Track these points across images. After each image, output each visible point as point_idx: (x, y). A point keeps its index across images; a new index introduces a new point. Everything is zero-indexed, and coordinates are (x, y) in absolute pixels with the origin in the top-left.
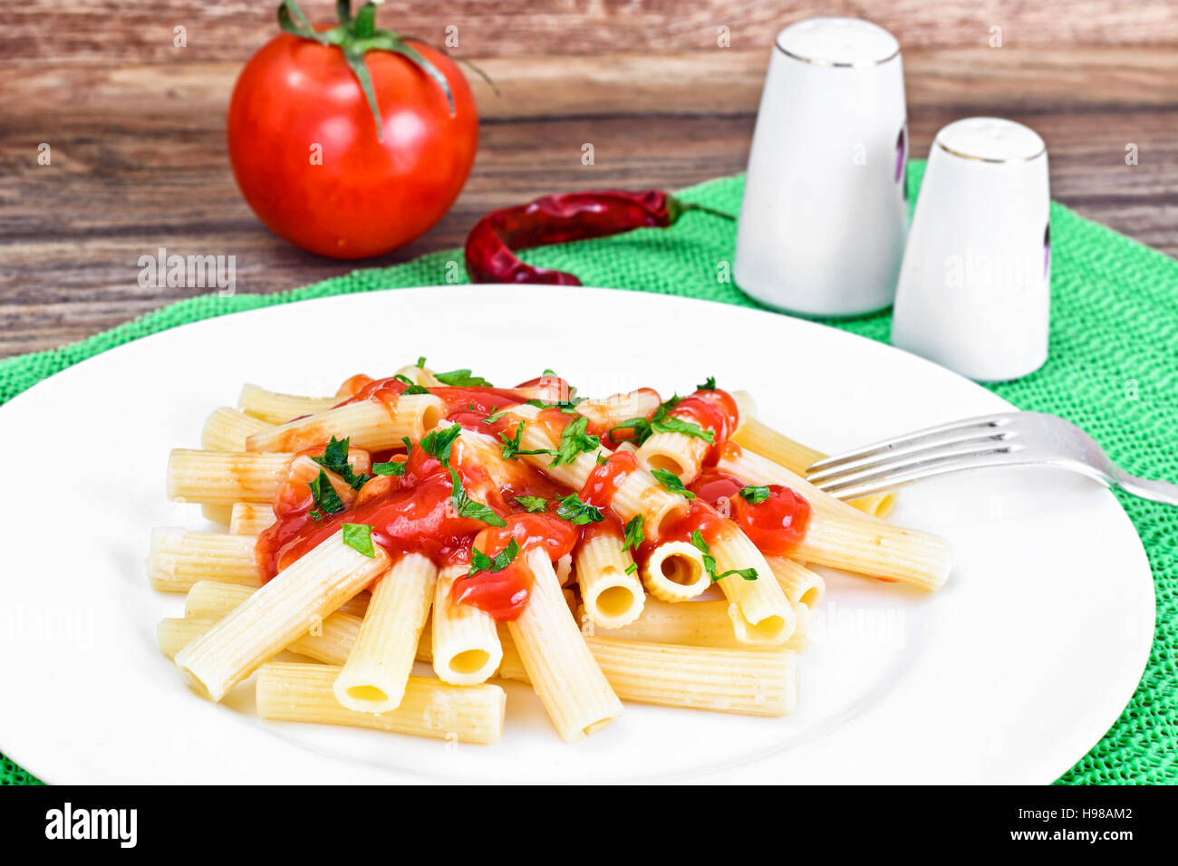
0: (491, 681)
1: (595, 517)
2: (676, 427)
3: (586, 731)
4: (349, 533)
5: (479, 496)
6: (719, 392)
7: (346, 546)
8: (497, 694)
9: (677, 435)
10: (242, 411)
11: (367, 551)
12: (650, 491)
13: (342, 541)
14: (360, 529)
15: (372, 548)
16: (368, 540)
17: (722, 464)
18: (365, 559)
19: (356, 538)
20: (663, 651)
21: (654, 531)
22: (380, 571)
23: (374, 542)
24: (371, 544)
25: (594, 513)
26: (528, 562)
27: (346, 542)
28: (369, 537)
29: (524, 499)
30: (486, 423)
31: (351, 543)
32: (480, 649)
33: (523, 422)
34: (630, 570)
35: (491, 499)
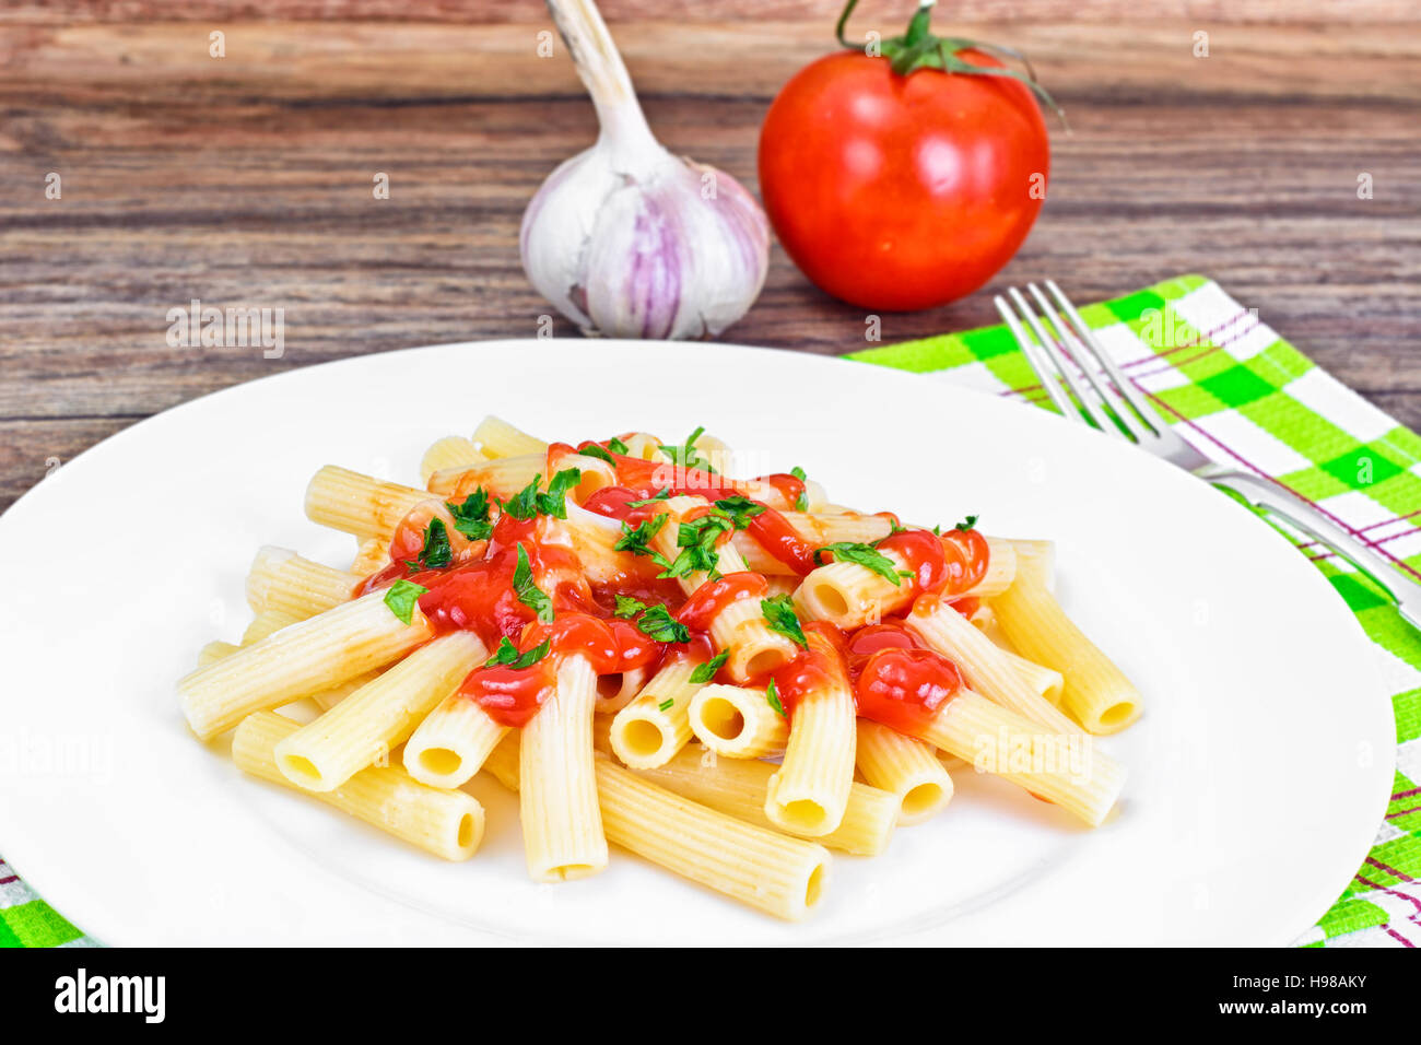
0: (463, 788)
1: (680, 637)
2: (862, 558)
4: (396, 591)
5: (549, 582)
6: (976, 533)
7: (385, 606)
8: (468, 805)
10: (479, 445)
11: (405, 616)
12: (751, 623)
13: (383, 598)
14: (409, 589)
15: (411, 613)
16: (410, 605)
17: (912, 619)
18: (397, 622)
19: (398, 600)
20: (681, 809)
21: (739, 670)
22: (417, 641)
23: (417, 608)
24: (412, 608)
25: (681, 632)
26: (559, 667)
27: (387, 600)
28: (414, 601)
29: (625, 599)
30: (631, 507)
31: (392, 602)
32: (451, 749)
33: (667, 515)
34: (666, 705)
35: (565, 590)
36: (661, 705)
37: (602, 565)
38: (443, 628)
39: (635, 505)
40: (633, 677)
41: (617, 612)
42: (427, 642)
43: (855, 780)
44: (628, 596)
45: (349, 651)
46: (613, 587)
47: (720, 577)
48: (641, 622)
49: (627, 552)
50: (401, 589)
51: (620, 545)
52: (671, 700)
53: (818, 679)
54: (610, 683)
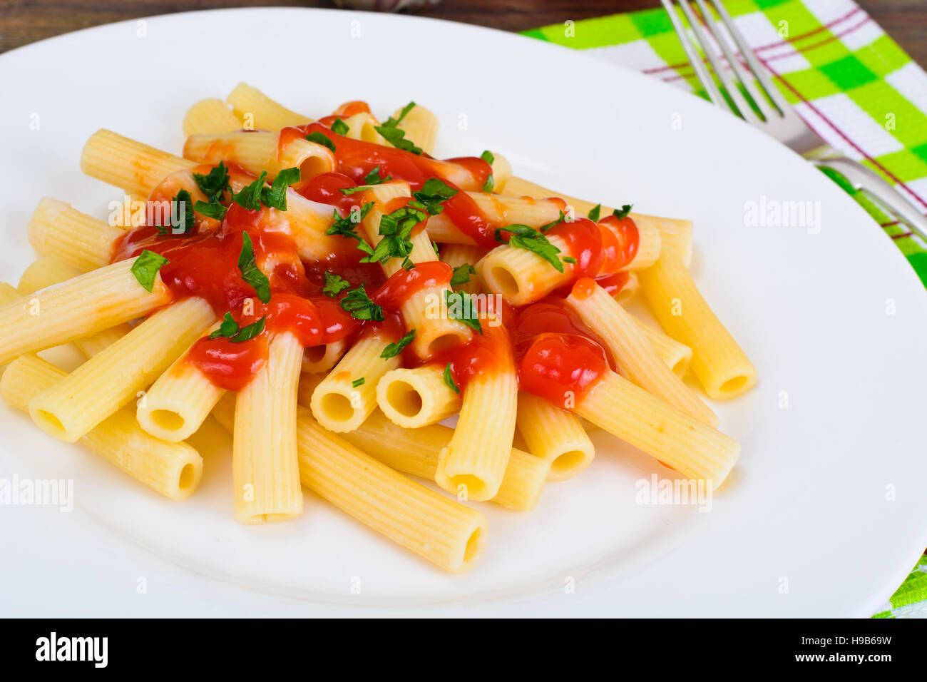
0: (187, 442)
1: (375, 316)
2: (532, 246)
3: (265, 516)
4: (143, 261)
5: (268, 265)
6: (630, 220)
7: (132, 274)
8: (190, 456)
9: (529, 254)
10: (231, 107)
11: (148, 285)
13: (131, 267)
14: (155, 260)
15: (153, 282)
16: (153, 274)
17: (571, 299)
18: (141, 289)
19: (141, 269)
20: (366, 469)
21: (423, 349)
22: (157, 305)
23: (158, 277)
24: (153, 278)
25: (376, 312)
26: (271, 342)
27: (133, 270)
28: (156, 271)
29: (332, 277)
30: (344, 193)
31: (137, 272)
32: (176, 412)
33: (373, 203)
34: (358, 383)
35: (281, 270)
36: (354, 382)
37: (315, 245)
38: (179, 294)
39: (347, 192)
40: (334, 348)
41: (325, 290)
42: (166, 306)
43: (514, 445)
44: (335, 274)
45: (101, 310)
46: (323, 265)
47: (412, 266)
48: (344, 301)
49: (336, 235)
50: (146, 260)
51: (332, 230)
52: (362, 379)
53: (488, 362)
54: (314, 352)
